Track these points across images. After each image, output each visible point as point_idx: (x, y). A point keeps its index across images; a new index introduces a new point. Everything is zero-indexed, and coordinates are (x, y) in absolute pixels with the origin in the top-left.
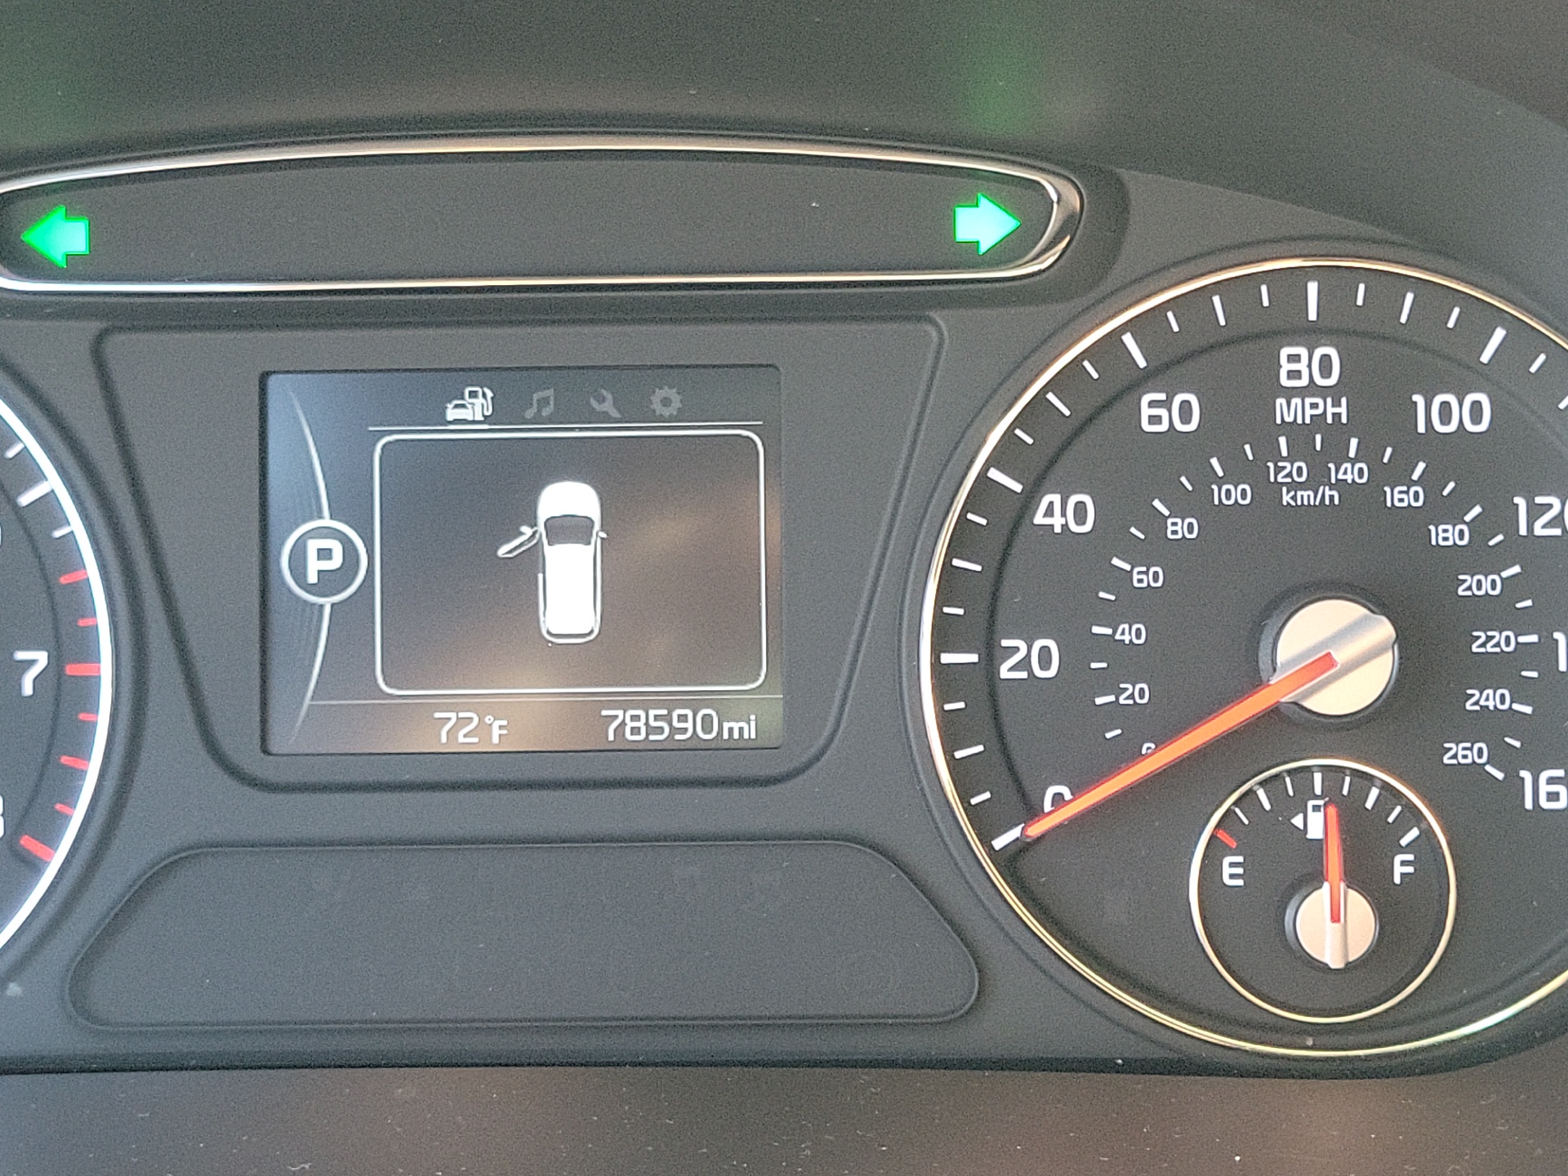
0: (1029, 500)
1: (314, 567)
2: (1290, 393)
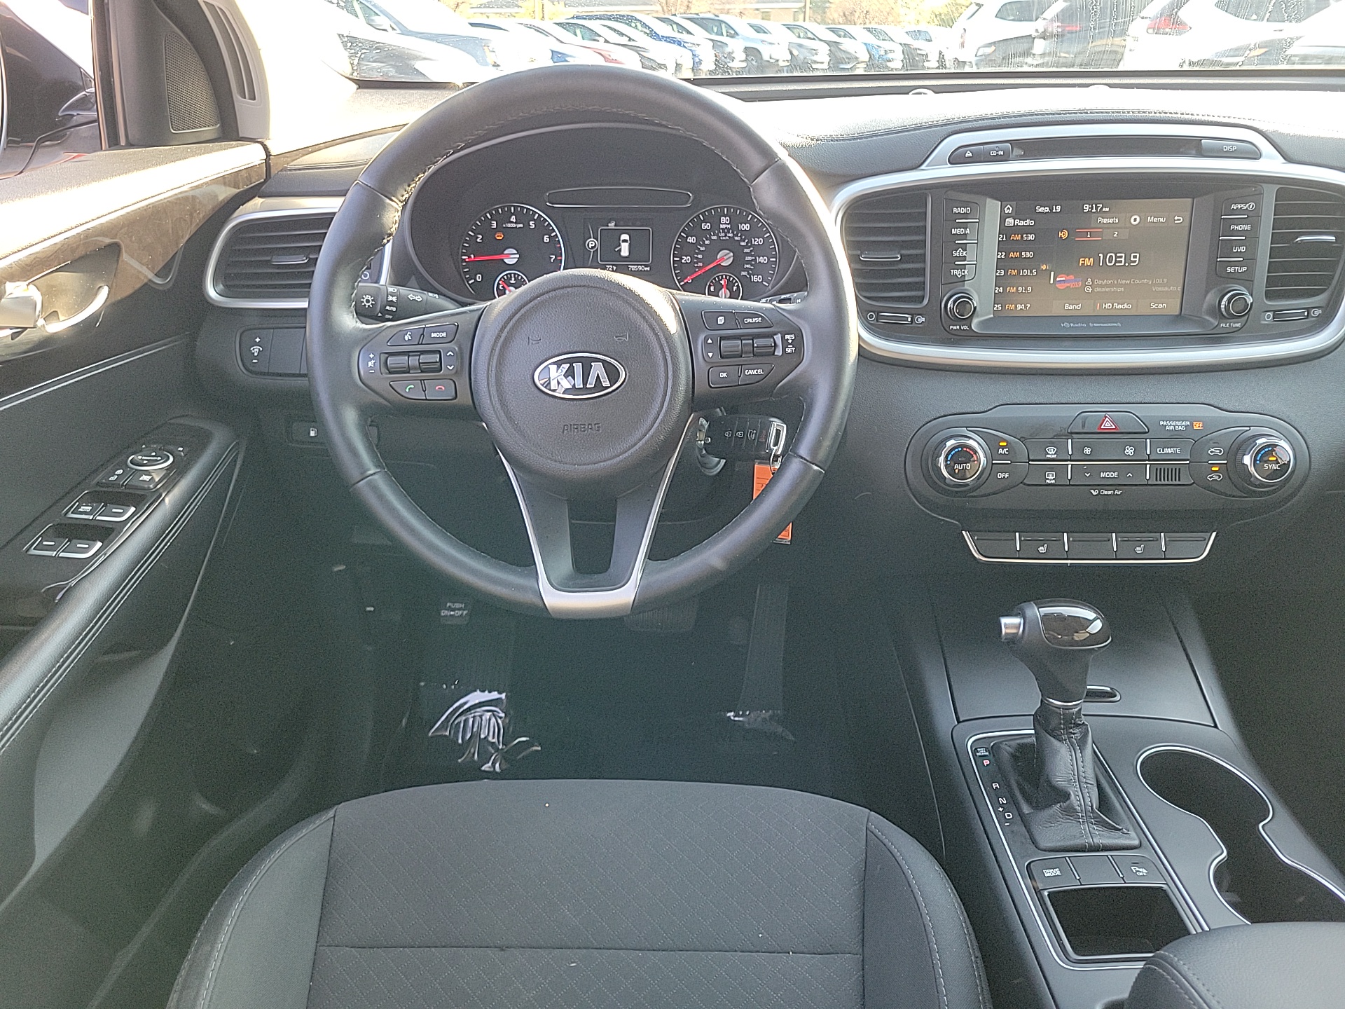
0: (687, 237)
1: (590, 246)
2: (722, 224)
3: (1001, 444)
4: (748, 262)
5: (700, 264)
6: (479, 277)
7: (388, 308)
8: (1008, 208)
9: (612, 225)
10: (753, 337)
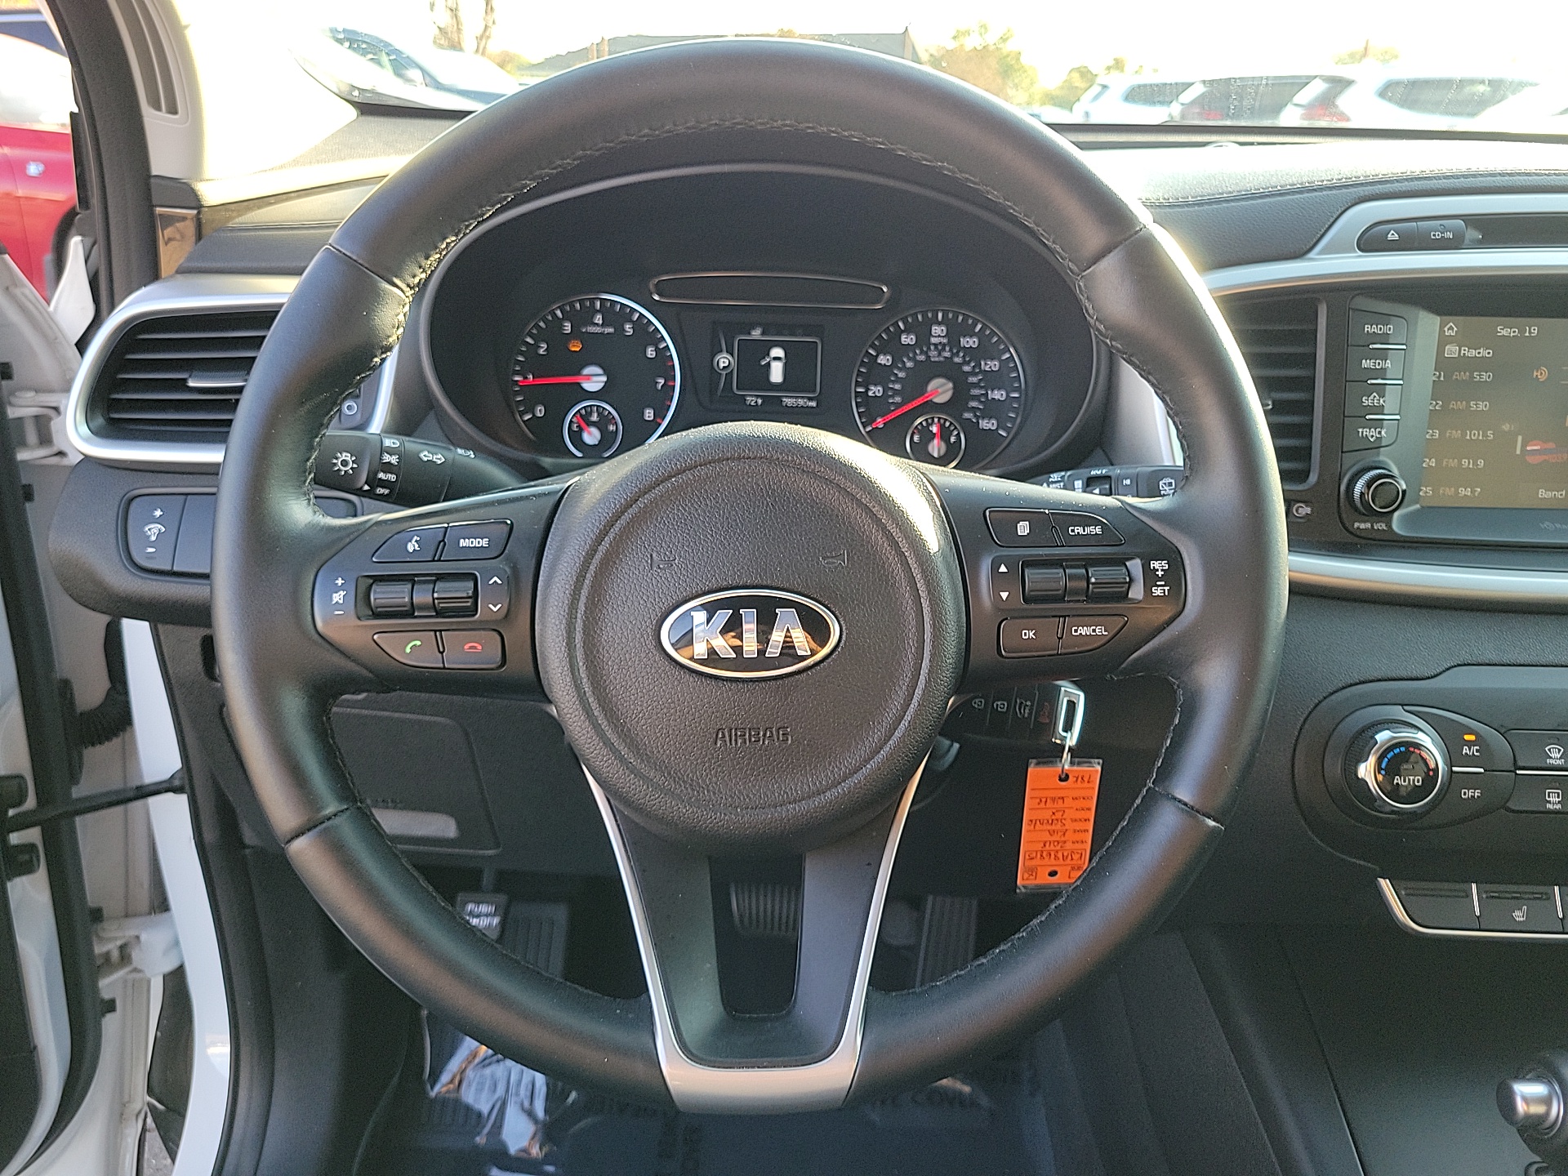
0: (877, 356)
1: (722, 365)
2: (934, 336)
3: (1467, 737)
4: (976, 398)
5: (898, 399)
6: (540, 411)
7: (381, 475)
8: (1451, 328)
9: (756, 334)
10: (1088, 562)
